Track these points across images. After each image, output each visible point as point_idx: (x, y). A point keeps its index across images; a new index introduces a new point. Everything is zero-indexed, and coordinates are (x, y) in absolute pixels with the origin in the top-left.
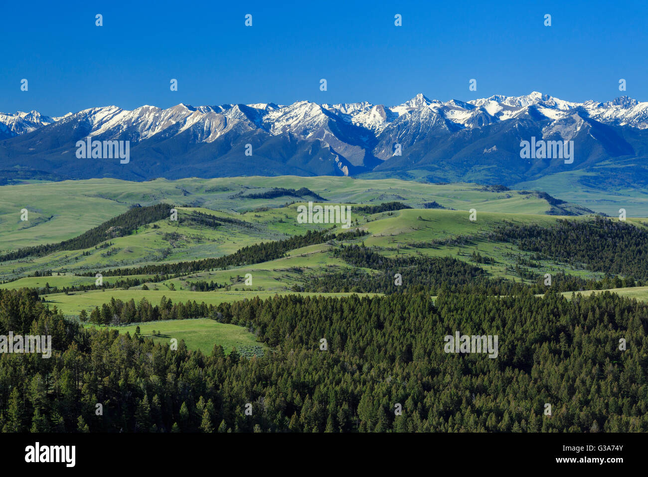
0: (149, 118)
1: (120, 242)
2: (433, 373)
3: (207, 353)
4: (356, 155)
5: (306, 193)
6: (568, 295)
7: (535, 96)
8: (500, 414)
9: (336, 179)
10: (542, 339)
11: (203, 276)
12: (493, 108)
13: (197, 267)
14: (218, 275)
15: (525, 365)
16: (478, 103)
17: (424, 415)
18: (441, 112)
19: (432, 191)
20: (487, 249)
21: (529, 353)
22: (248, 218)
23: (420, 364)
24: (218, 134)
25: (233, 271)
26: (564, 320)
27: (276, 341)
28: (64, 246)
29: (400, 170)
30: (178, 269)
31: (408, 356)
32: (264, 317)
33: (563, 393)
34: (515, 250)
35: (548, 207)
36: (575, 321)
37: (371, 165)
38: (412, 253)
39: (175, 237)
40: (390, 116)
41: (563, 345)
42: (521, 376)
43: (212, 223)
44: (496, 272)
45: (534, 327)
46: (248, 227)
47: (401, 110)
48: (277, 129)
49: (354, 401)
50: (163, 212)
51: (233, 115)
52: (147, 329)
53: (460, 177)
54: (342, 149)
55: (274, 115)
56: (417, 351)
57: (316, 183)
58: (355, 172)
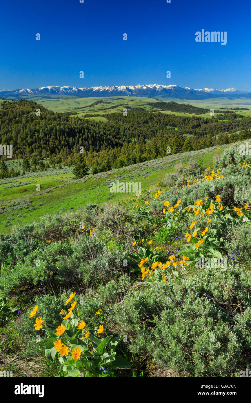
0: (101, 88)
1: (95, 106)
2: (133, 124)
3: (98, 121)
4: (130, 93)
5: (122, 99)
6: (153, 112)
7: (155, 84)
8: (141, 130)
9: (127, 97)
10: (149, 119)
11: (105, 111)
12: (149, 86)
13: (105, 109)
14: (108, 110)
15: (147, 123)
16: (147, 86)
17: (130, 131)
18: (142, 87)
19: (140, 98)
20: (146, 106)
21: (147, 121)
22: (113, 102)
23: (131, 123)
24: (111, 91)
25: (110, 110)
26: (153, 116)
27: (110, 120)
28: (88, 106)
29: (136, 95)
30: (102, 110)
31: (130, 122)
32: (109, 116)
33: (152, 127)
34: (150, 106)
35: (156, 100)
36: (154, 116)
37: (132, 94)
38: (135, 107)
39: (103, 105)
40: (135, 88)
41: (152, 120)
42: (146, 124)
43: (108, 103)
44: (147, 109)
45: (148, 117)
46: (114, 104)
48: (119, 90)
49: (119, 129)
50: (102, 101)
51: (113, 88)
52: (91, 118)
53: (145, 96)
54: (128, 92)
55: (119, 88)
56: (131, 121)
57: (124, 97)
58: (130, 96)
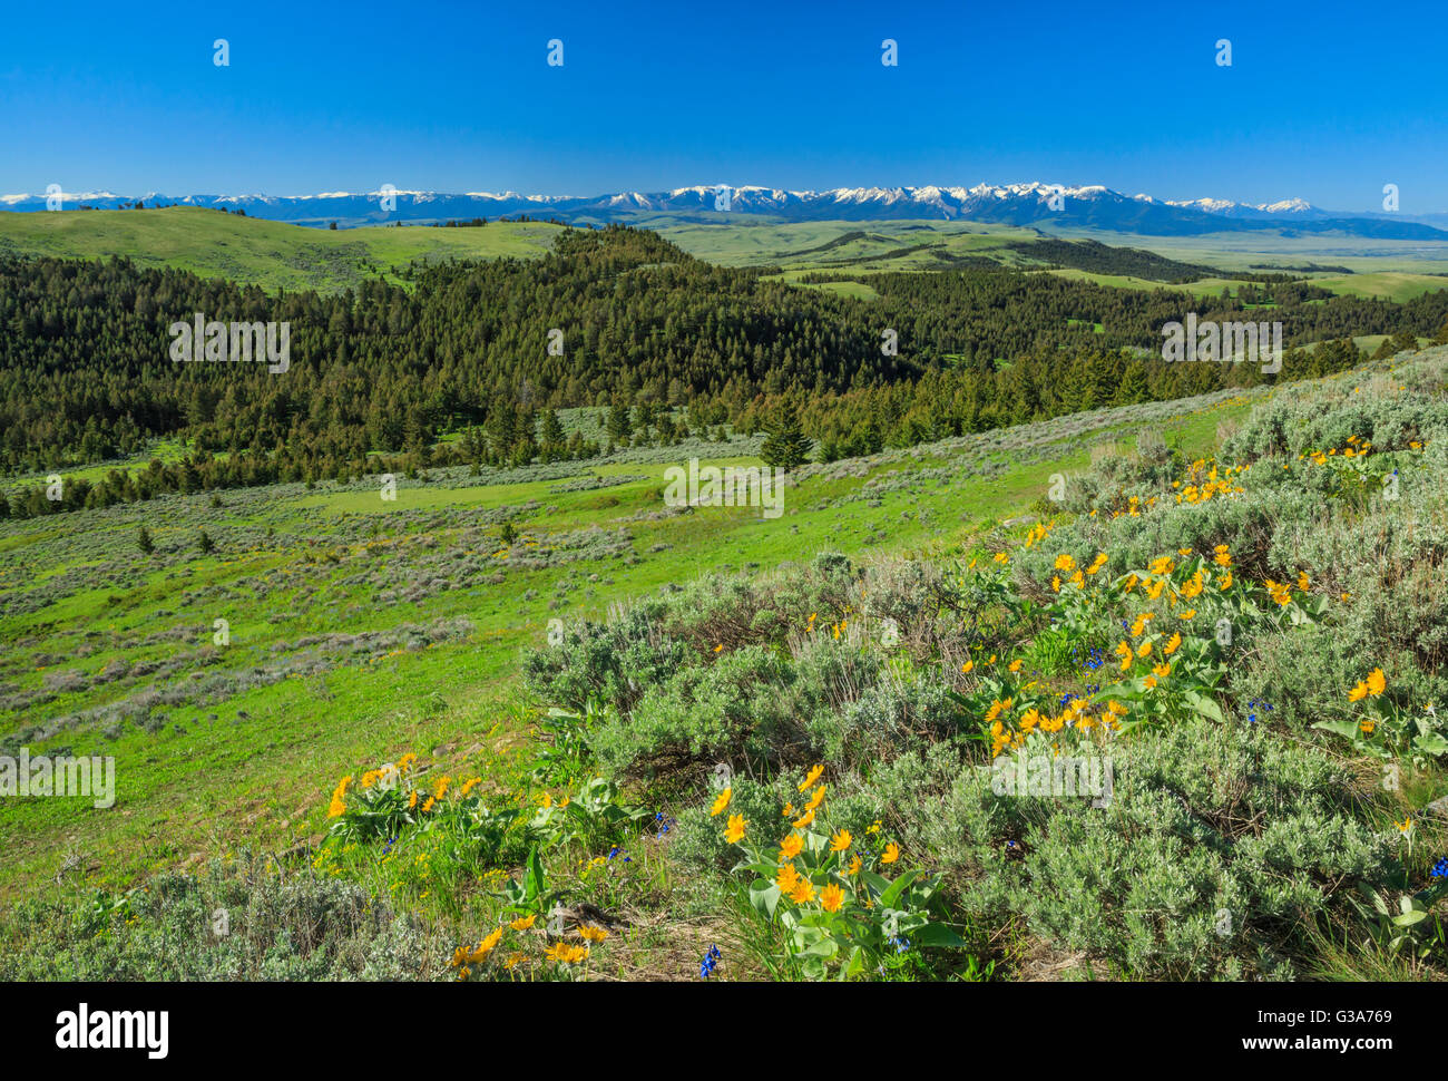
0: (861, 194)
1: (840, 248)
2: (958, 309)
3: (847, 296)
4: (953, 210)
5: (928, 227)
6: (1026, 273)
7: (1036, 184)
8: (983, 329)
9: (942, 222)
10: (1012, 293)
11: (871, 263)
12: (1016, 190)
13: (869, 259)
14: (878, 263)
15: (1002, 306)
16: (1009, 187)
17: (946, 329)
18: (992, 192)
19: (984, 226)
20: (1002, 253)
21: (1005, 300)
22: (898, 238)
23: (953, 304)
24: (891, 201)
25: (886, 261)
26: (1023, 285)
27: (885, 293)
28: (817, 250)
29: (972, 218)
30: (860, 260)
31: (948, 301)
32: (882, 282)
33: (1019, 319)
34: (1015, 253)
35: (1037, 234)
36: (1028, 285)
37: (959, 216)
38: (968, 254)
39: (864, 246)
40: (969, 193)
41: (1022, 298)
42: (1000, 311)
43: (881, 240)
44: (1005, 263)
45: (1009, 287)
46: (898, 242)
47: (974, 191)
48: (918, 199)
49: (913, 322)
50: (861, 235)
51: (899, 192)
52: (825, 286)
53: (999, 221)
54: (947, 208)
55: (916, 192)
56: (952, 299)
57: (933, 223)
58: (952, 219)
